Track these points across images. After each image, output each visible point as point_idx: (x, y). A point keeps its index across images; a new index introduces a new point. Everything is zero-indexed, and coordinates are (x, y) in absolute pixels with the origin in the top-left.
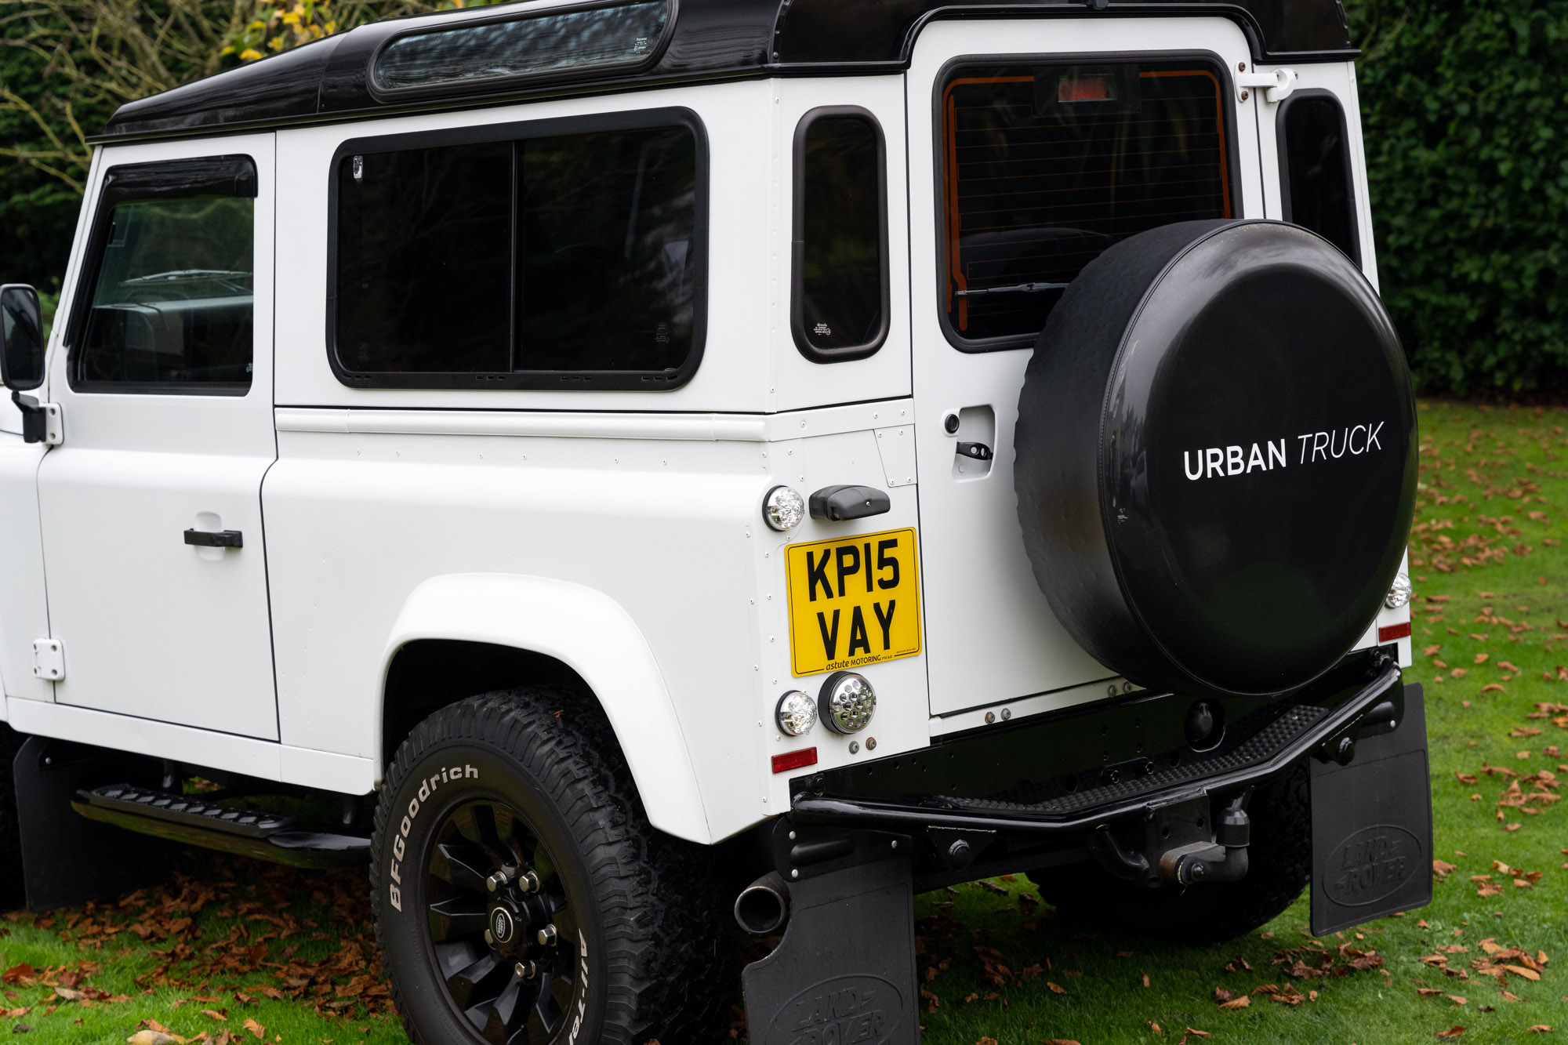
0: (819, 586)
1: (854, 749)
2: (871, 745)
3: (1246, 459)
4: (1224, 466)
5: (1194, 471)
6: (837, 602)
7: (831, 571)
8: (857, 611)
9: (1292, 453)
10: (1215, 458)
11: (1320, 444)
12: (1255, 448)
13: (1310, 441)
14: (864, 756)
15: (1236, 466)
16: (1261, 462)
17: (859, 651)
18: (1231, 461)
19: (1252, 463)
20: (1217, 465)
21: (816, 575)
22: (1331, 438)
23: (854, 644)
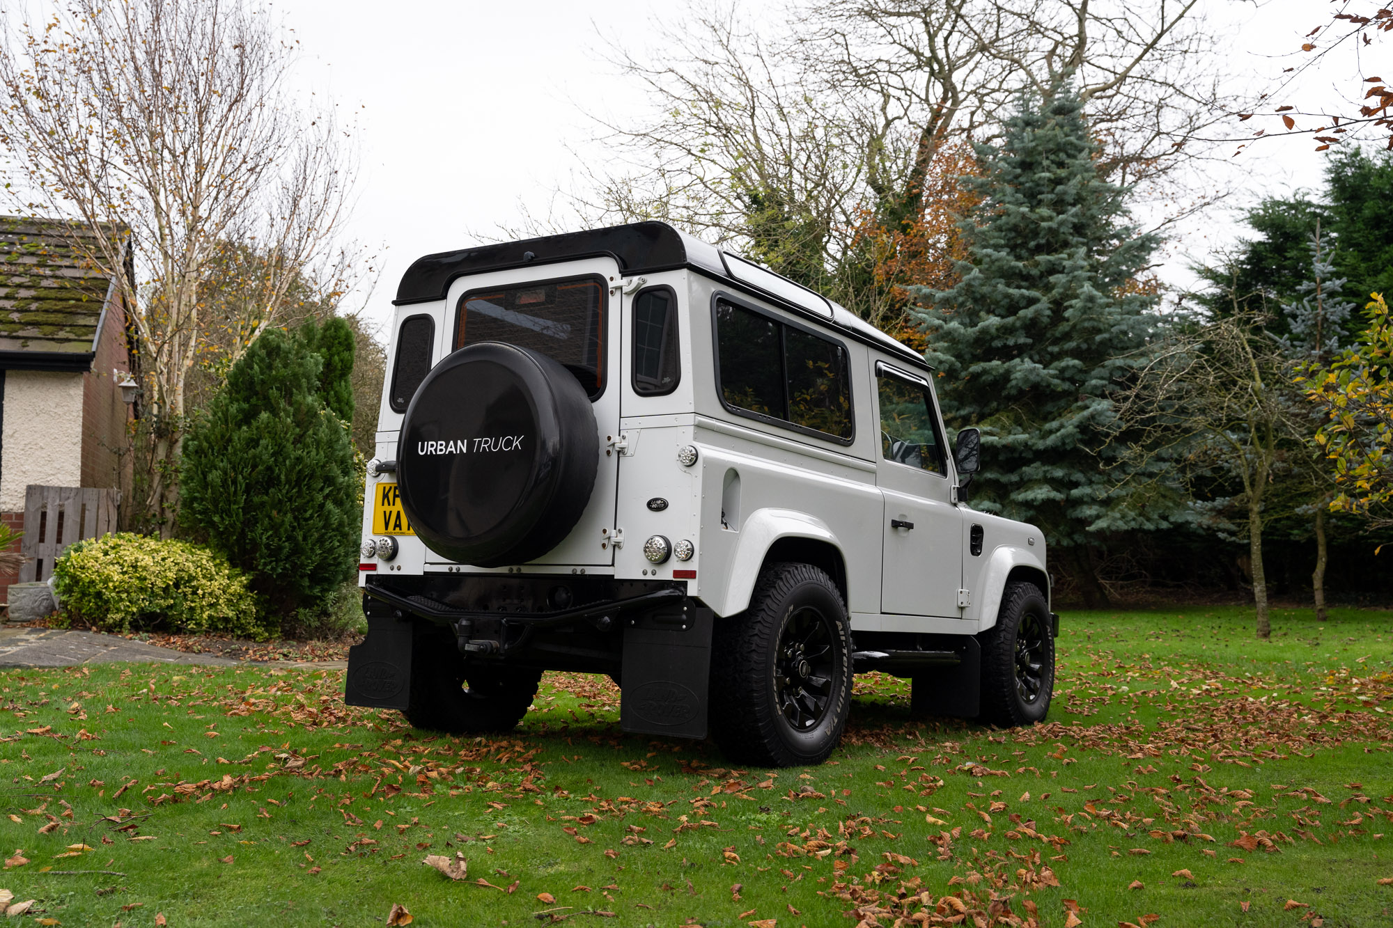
0: (386, 500)
1: (392, 569)
2: (399, 568)
3: (446, 447)
4: (436, 450)
5: (422, 451)
6: (391, 508)
7: (391, 495)
8: (399, 512)
9: (470, 446)
10: (432, 446)
11: (486, 444)
12: (452, 443)
13: (480, 442)
14: (395, 572)
15: (441, 450)
16: (453, 449)
17: (397, 529)
18: (439, 448)
19: (449, 449)
20: (433, 449)
21: (385, 496)
22: (492, 441)
23: (396, 526)
